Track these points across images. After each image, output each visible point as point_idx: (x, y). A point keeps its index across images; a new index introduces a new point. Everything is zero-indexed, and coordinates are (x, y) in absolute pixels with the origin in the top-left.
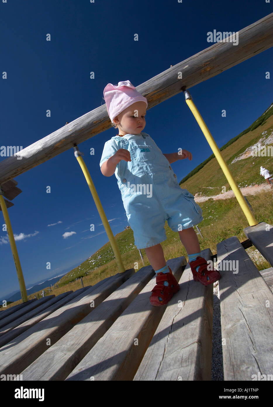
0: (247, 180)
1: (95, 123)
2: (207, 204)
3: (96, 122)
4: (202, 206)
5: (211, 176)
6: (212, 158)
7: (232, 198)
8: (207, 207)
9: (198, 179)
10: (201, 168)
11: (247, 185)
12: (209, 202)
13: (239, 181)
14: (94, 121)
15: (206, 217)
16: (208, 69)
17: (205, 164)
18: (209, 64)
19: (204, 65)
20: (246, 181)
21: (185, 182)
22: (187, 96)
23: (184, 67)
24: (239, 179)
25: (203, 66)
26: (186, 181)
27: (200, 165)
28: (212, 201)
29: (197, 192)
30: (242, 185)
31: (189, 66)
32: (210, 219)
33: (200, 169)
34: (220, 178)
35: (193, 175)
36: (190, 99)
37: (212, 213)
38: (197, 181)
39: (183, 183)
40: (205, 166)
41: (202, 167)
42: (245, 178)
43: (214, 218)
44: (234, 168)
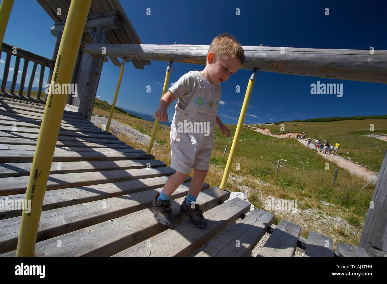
0: (362, 159)
1: (186, 56)
2: (308, 152)
3: (188, 56)
4: (303, 150)
5: (336, 134)
6: (353, 119)
7: (333, 162)
8: (306, 154)
9: (322, 128)
10: (334, 121)
11: (357, 162)
12: (311, 151)
13: (354, 154)
14: (187, 54)
15: (297, 160)
16: (280, 67)
17: (341, 120)
18: (283, 63)
19: (279, 62)
20: (360, 159)
21: (310, 123)
22: (252, 77)
23: (263, 53)
24: (357, 153)
25: (277, 62)
26: (312, 123)
27: (337, 118)
28: (314, 153)
29: (312, 137)
30: (354, 159)
31: (267, 55)
32: (300, 164)
33: (332, 121)
34: (342, 140)
35: (322, 121)
36: (252, 81)
37: (306, 161)
38: (320, 128)
39: (308, 122)
40: (340, 122)
41: (337, 121)
42: (363, 156)
43: (303, 165)
44: (363, 141)
